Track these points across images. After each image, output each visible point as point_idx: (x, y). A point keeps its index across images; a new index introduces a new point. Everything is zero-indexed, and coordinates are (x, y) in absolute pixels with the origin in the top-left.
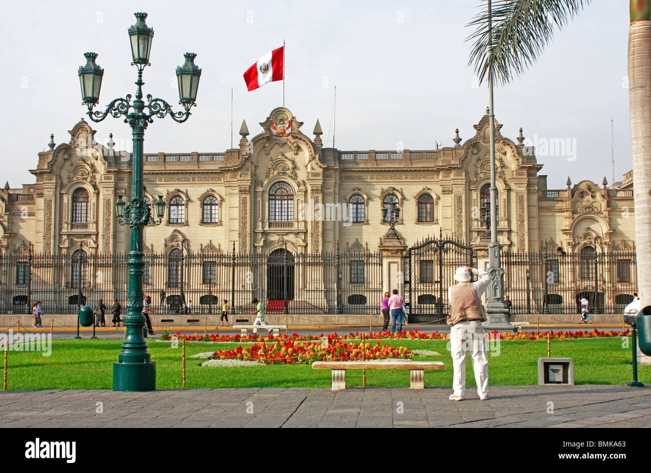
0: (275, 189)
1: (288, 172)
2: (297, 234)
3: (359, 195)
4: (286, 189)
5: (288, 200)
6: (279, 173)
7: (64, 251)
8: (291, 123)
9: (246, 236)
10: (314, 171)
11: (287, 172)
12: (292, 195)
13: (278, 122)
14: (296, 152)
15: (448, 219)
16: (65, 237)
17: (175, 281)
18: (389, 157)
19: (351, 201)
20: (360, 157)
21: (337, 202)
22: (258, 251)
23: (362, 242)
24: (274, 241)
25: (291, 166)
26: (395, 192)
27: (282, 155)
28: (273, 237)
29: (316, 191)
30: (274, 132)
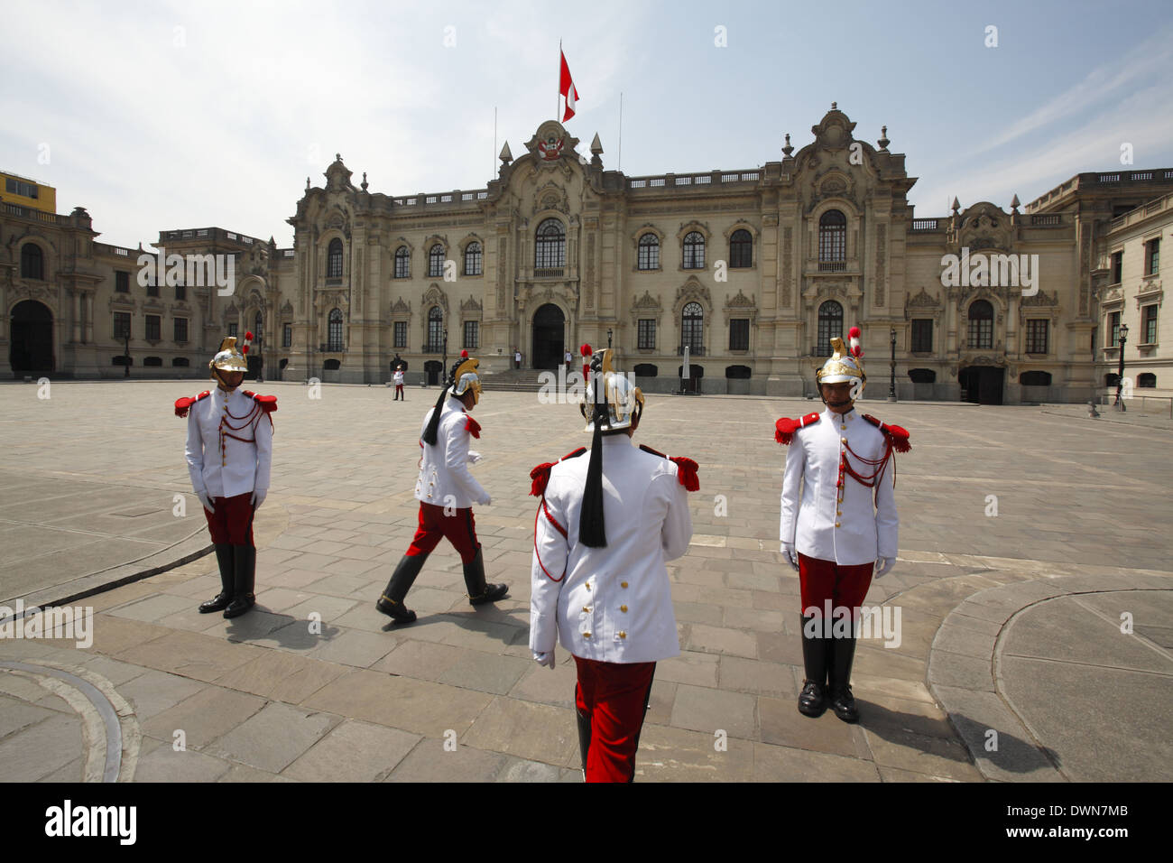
0: (543, 228)
1: (558, 205)
2: (568, 284)
3: (652, 234)
4: (556, 228)
5: (559, 241)
6: (547, 206)
7: (319, 311)
9: (505, 287)
10: (590, 200)
11: (557, 203)
12: (564, 235)
13: (547, 141)
16: (319, 294)
17: (434, 344)
18: (693, 181)
19: (642, 242)
20: (654, 183)
21: (620, 242)
22: (521, 307)
23: (653, 295)
24: (539, 294)
25: (562, 196)
26: (698, 227)
27: (552, 182)
28: (538, 289)
29: (590, 225)
30: (543, 154)
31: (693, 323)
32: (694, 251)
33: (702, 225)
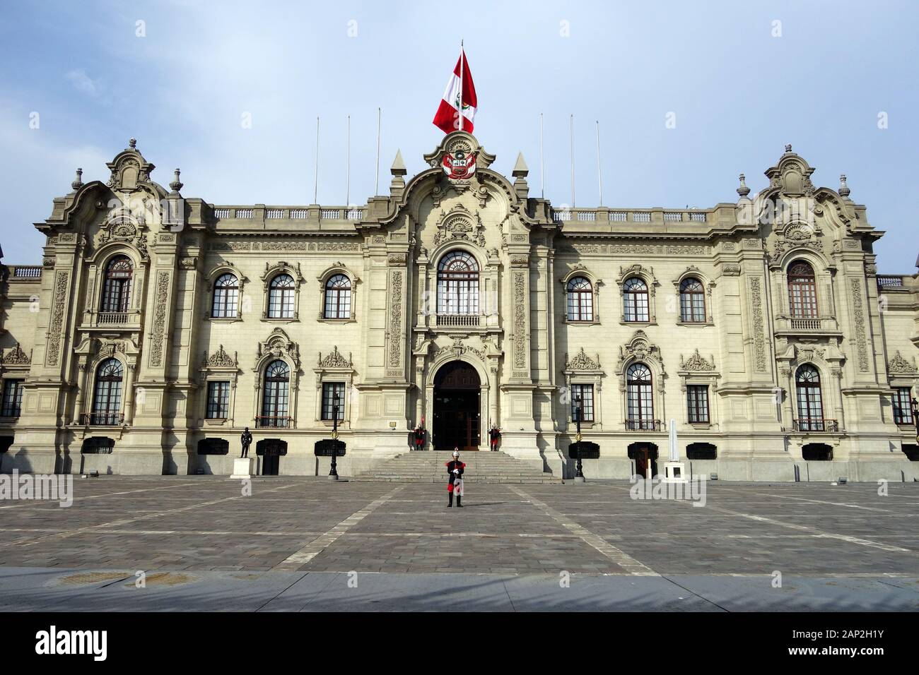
0: (448, 263)
1: (470, 235)
2: (485, 336)
3: (584, 278)
4: (465, 263)
5: (469, 280)
6: (455, 235)
7: (82, 362)
8: (476, 157)
9: (399, 337)
10: (515, 232)
11: (467, 233)
12: (477, 273)
13: (453, 155)
14: (483, 203)
15: (735, 317)
16: (85, 336)
17: (272, 415)
18: (630, 218)
21: (552, 286)
22: (420, 364)
23: (590, 353)
24: (445, 348)
25: (474, 224)
26: (641, 273)
27: (461, 206)
28: (443, 341)
29: (520, 263)
31: (639, 389)
32: (635, 300)
33: (645, 271)
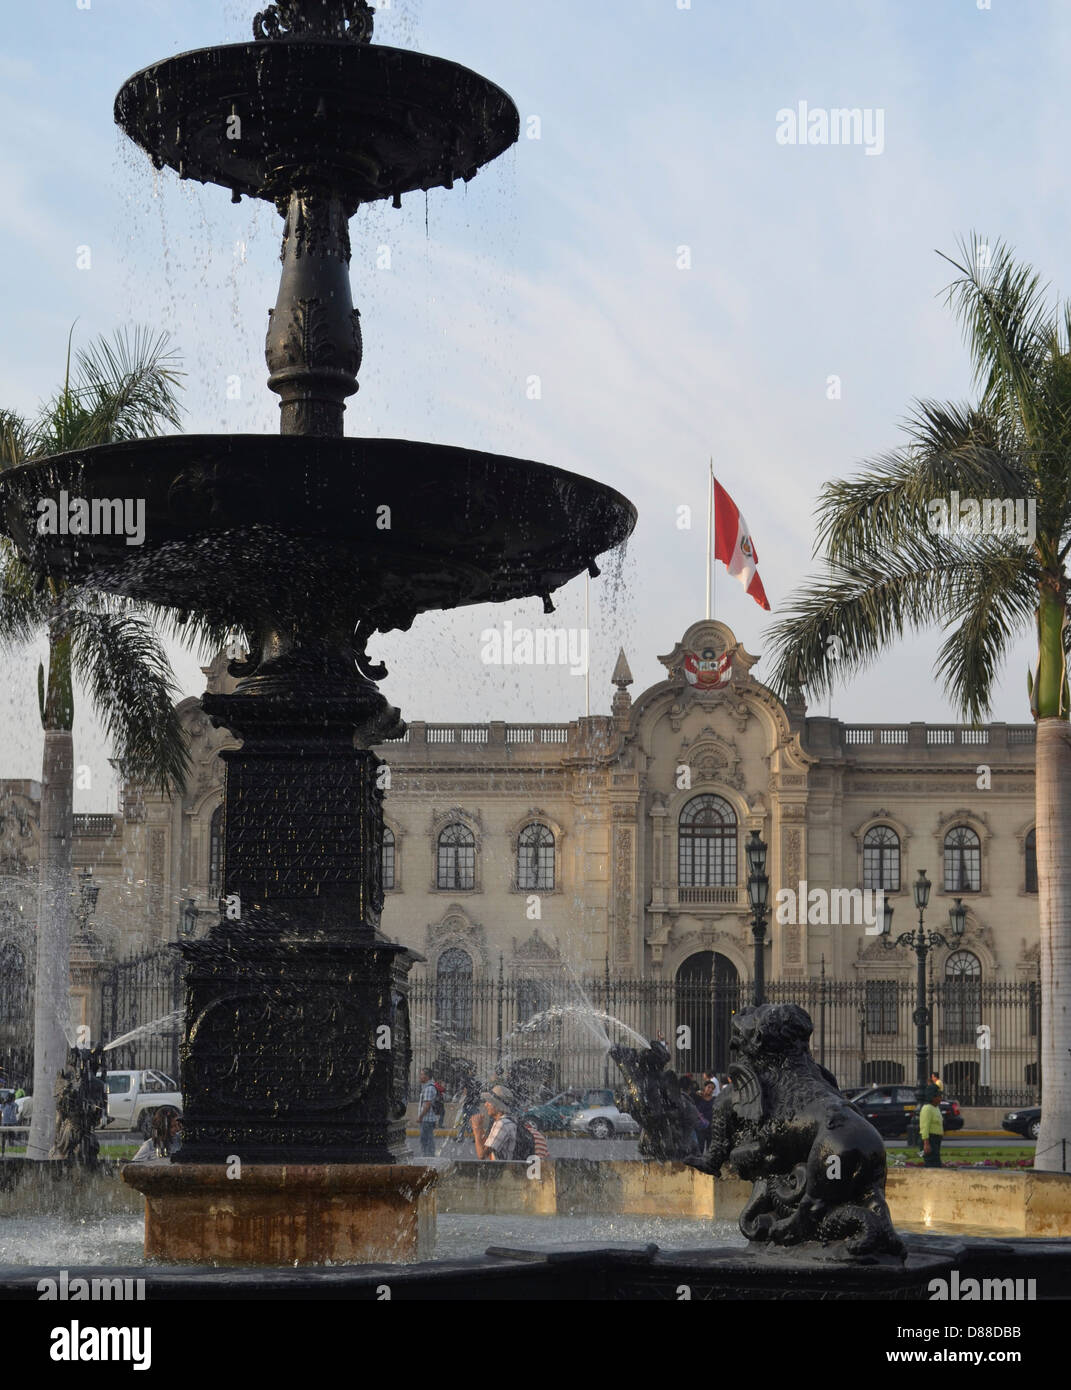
0: (693, 812)
1: (724, 773)
3: (887, 827)
4: (718, 812)
5: (723, 837)
6: (703, 774)
8: (733, 655)
9: (627, 921)
10: (787, 772)
11: (721, 771)
12: (735, 826)
13: (699, 654)
14: (743, 726)
18: (958, 738)
19: (868, 841)
20: (887, 738)
21: (839, 844)
22: (657, 957)
24: (690, 934)
25: (731, 758)
26: (971, 821)
27: (708, 729)
28: (688, 925)
29: (793, 817)
30: (692, 678)
31: (963, 987)
32: (962, 860)
33: (975, 817)
